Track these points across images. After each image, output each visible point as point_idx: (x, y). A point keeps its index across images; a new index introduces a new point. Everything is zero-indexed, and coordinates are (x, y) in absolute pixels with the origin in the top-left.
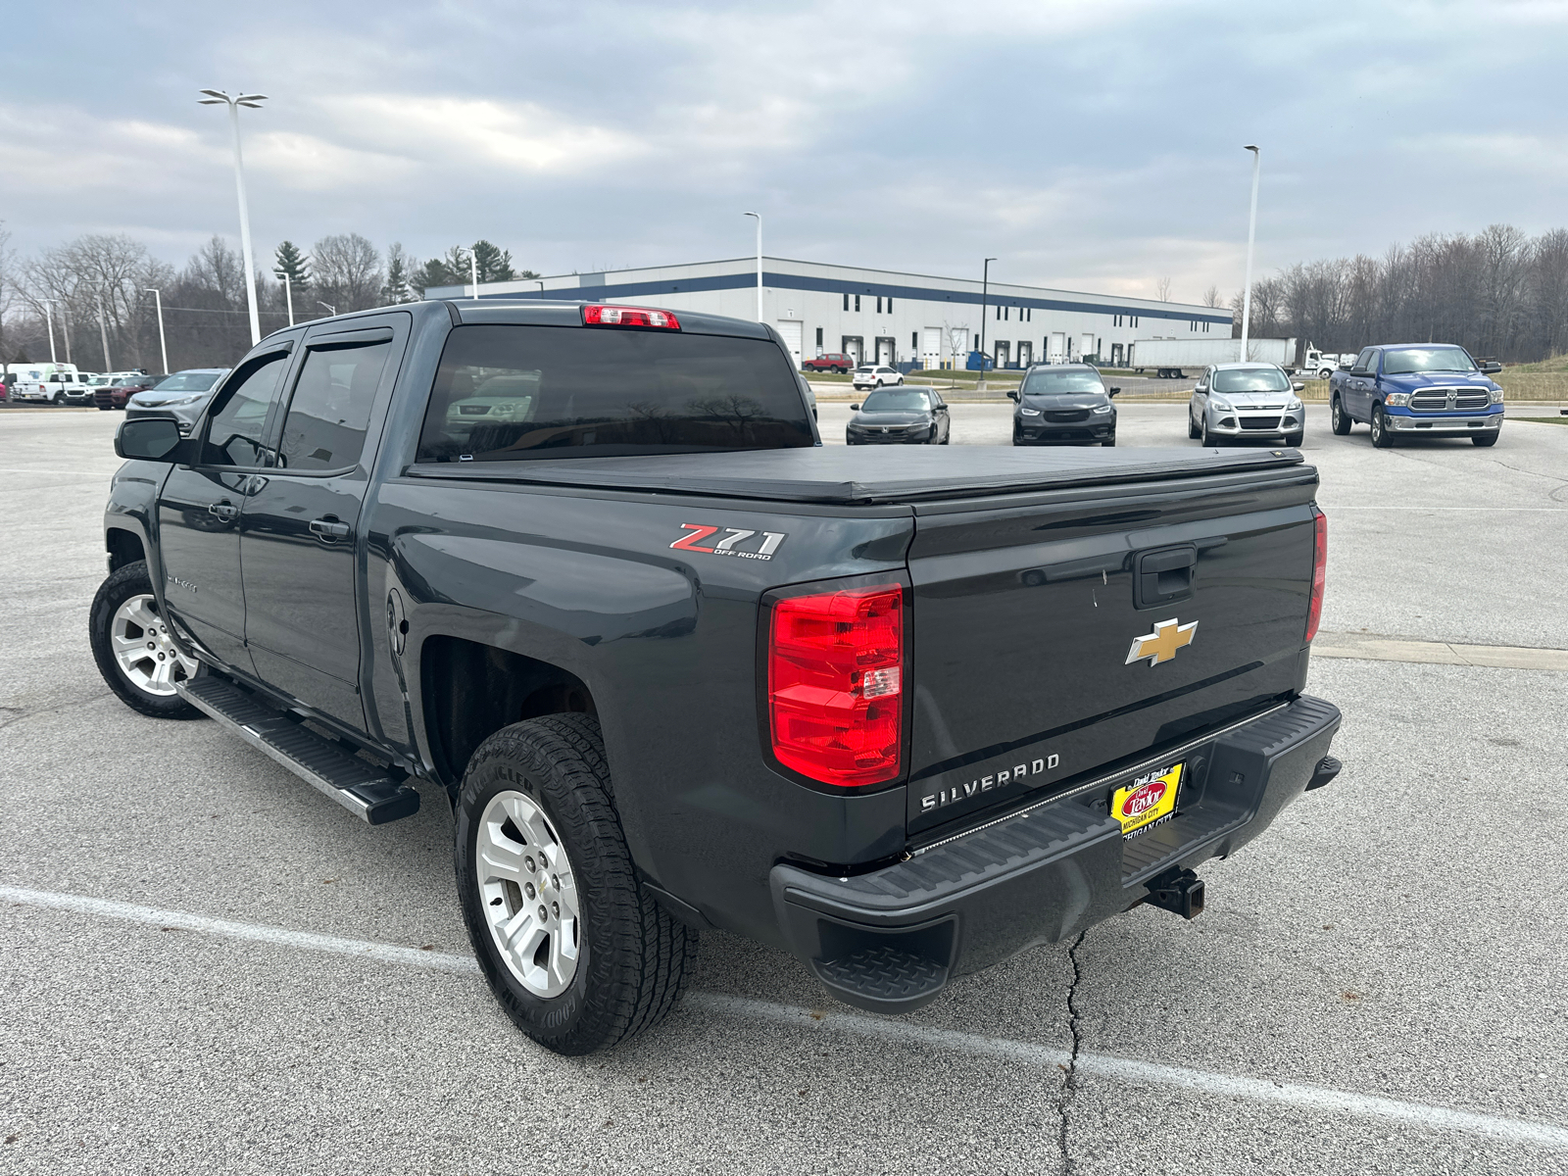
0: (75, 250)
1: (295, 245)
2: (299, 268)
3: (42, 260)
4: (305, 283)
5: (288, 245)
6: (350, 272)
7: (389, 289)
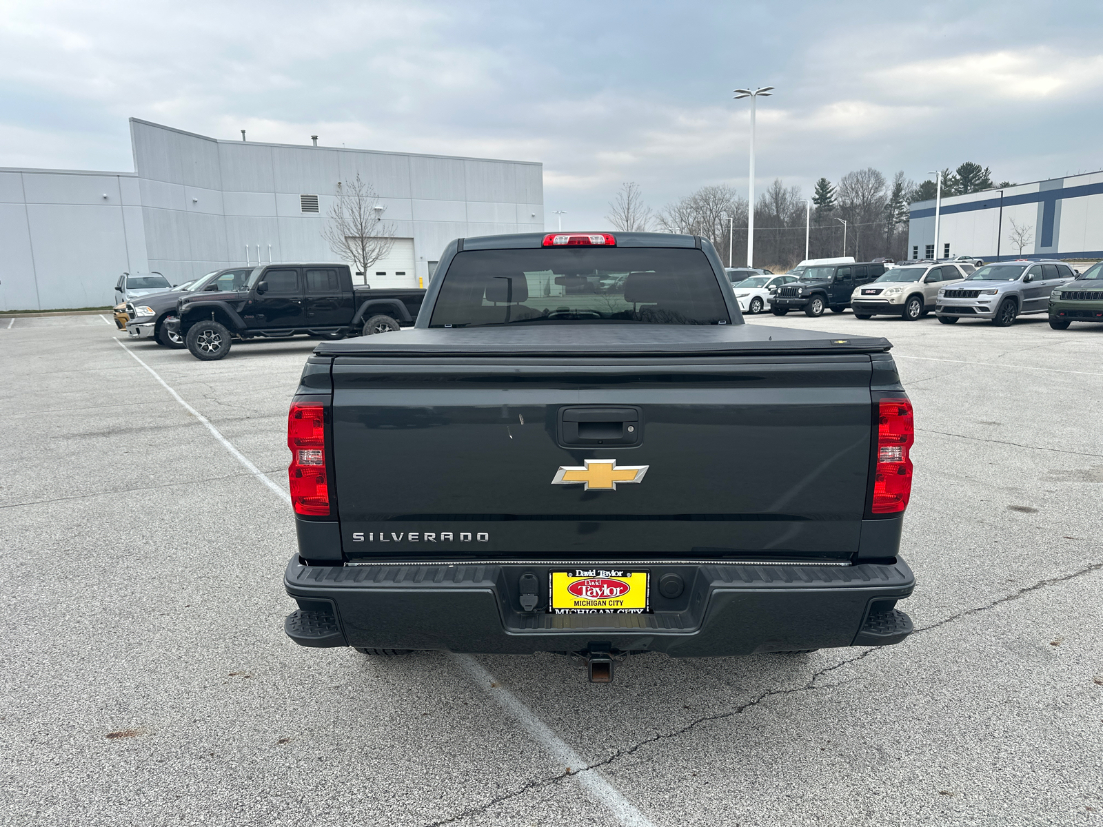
0: (697, 197)
1: (828, 180)
2: (829, 195)
3: (679, 204)
4: (831, 206)
5: (823, 180)
6: (863, 196)
7: (891, 206)
